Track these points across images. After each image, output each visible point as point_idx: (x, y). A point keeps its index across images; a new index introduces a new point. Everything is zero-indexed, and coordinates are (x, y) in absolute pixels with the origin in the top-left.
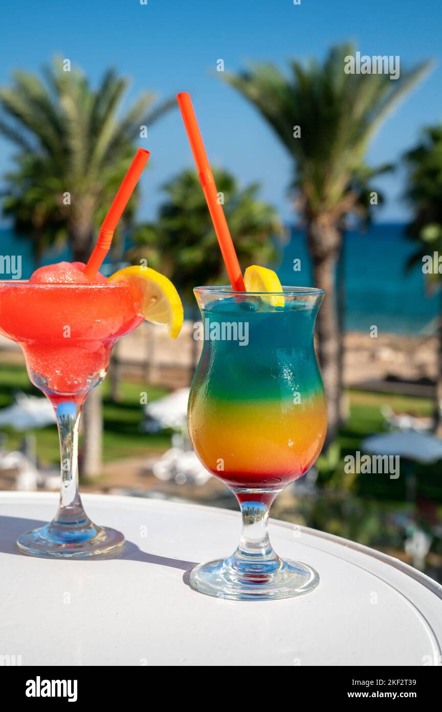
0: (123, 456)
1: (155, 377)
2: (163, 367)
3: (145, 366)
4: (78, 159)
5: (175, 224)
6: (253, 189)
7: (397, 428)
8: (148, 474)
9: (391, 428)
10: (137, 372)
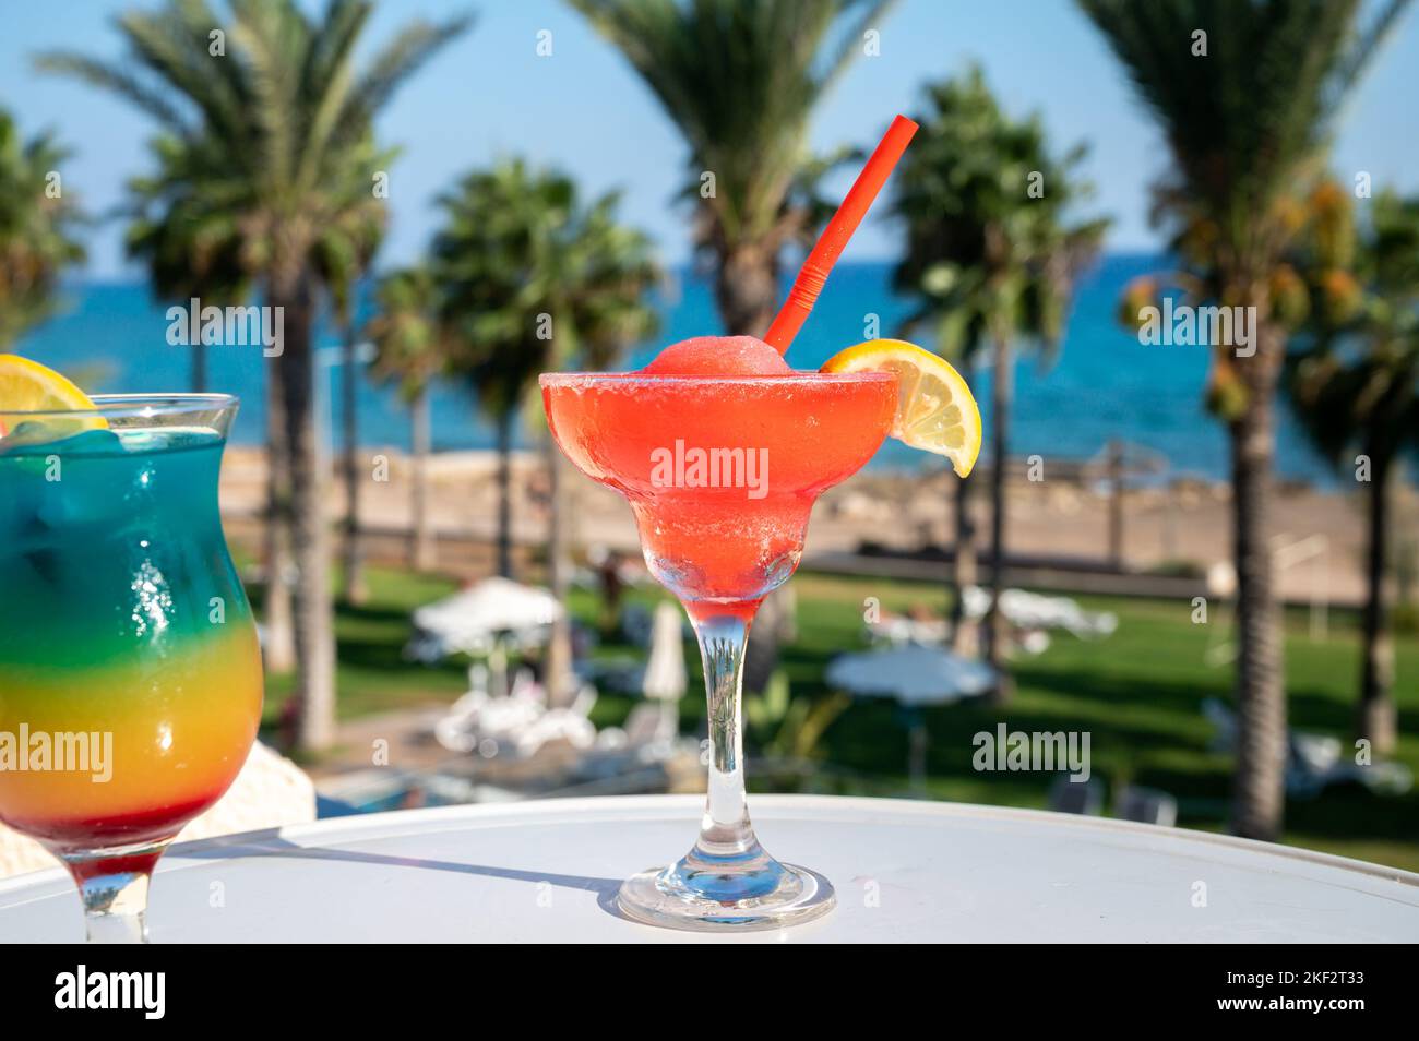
0: (376, 707)
1: (427, 557)
2: (443, 539)
3: (410, 537)
4: (279, 147)
5: (465, 269)
6: (609, 201)
7: (886, 641)
8: (425, 740)
9: (873, 641)
10: (393, 548)
